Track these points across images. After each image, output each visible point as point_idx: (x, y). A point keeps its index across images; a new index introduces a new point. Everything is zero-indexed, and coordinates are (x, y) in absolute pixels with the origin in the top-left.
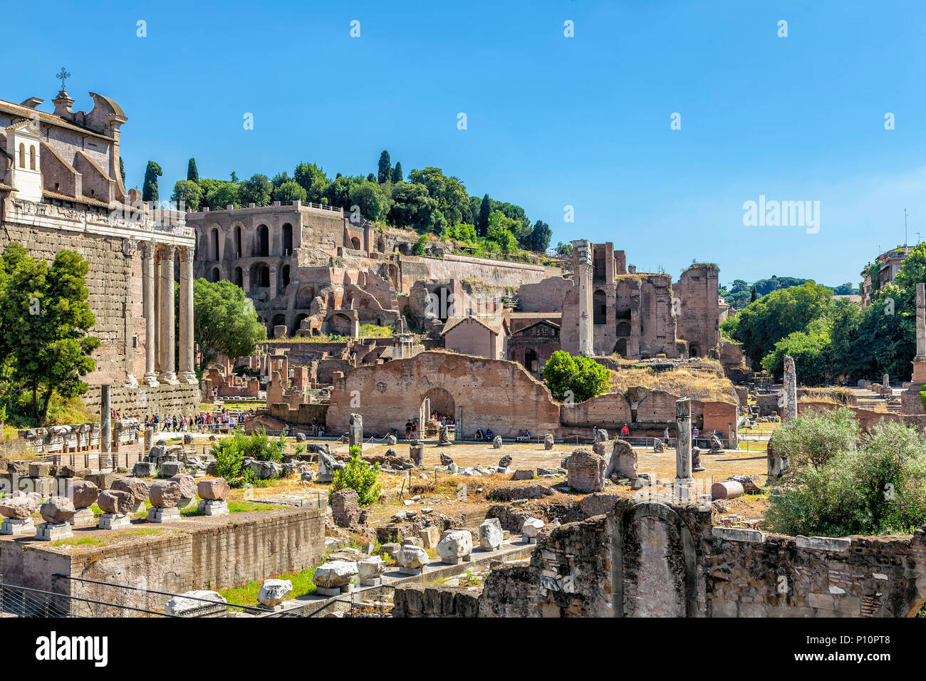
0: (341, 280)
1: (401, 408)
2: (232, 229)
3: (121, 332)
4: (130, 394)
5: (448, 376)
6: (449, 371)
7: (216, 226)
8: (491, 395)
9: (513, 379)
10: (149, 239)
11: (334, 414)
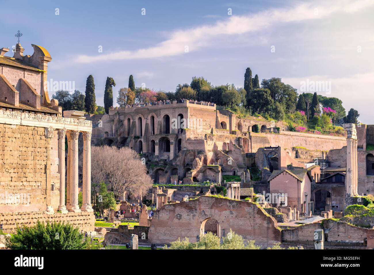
0: (211, 148)
1: (190, 230)
2: (149, 117)
3: (44, 182)
4: (49, 218)
5: (217, 211)
6: (217, 207)
7: (141, 116)
8: (241, 223)
9: (254, 213)
10: (62, 128)
11: (153, 232)
